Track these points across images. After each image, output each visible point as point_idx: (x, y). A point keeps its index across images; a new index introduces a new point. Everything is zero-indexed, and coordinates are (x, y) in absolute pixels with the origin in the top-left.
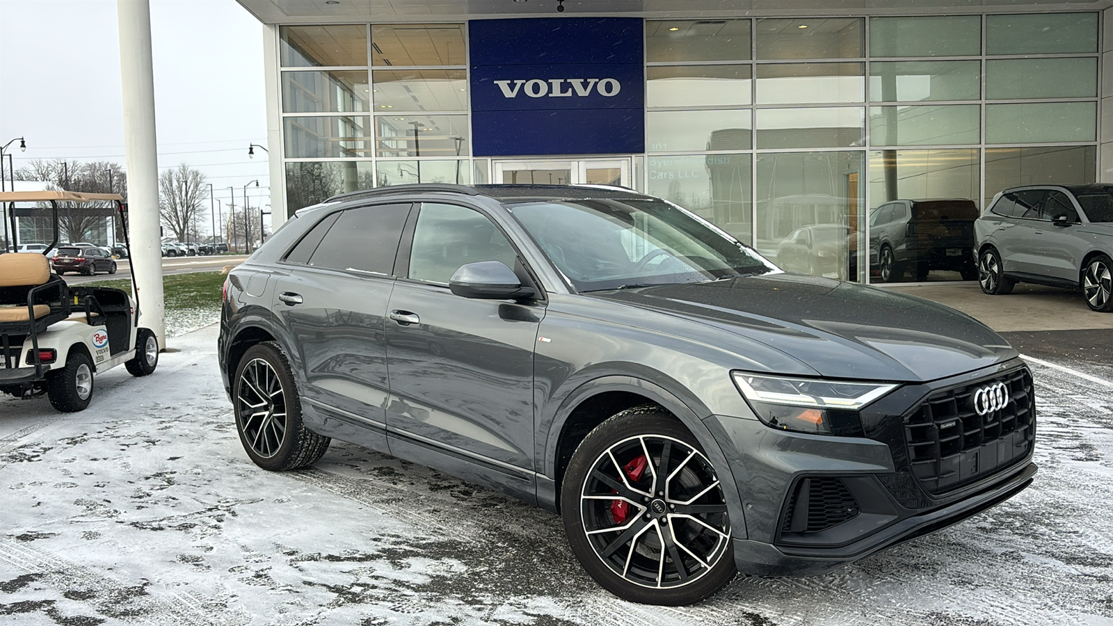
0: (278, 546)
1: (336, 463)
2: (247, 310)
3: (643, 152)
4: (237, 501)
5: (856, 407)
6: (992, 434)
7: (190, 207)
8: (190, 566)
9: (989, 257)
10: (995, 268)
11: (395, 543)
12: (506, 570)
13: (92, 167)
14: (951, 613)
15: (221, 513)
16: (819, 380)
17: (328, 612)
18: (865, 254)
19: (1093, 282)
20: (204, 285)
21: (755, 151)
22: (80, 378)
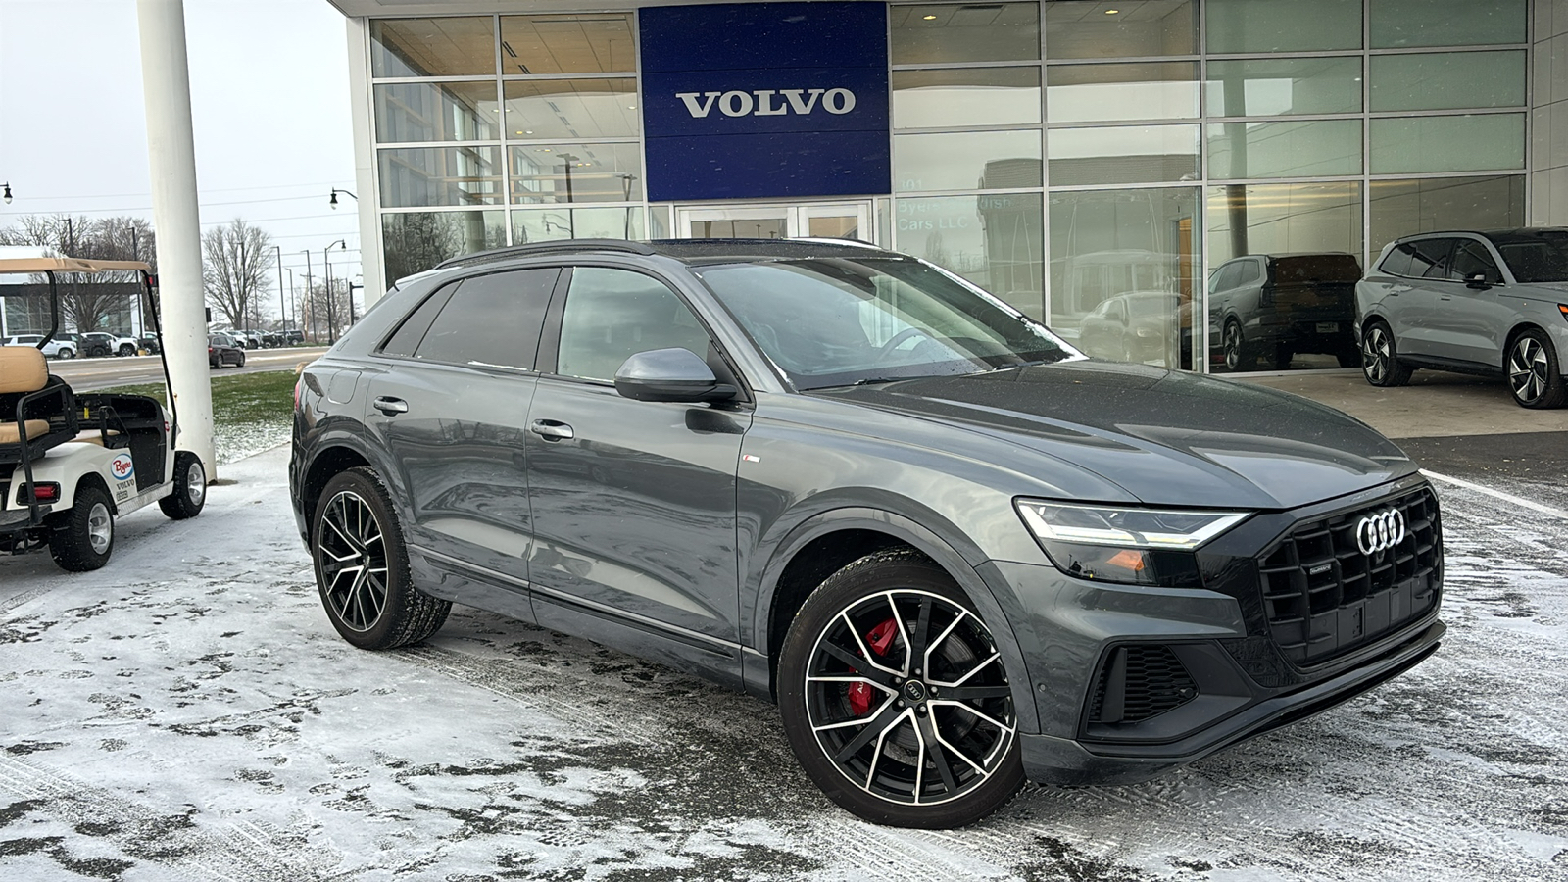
0: (379, 755)
1: (460, 637)
2: (330, 423)
3: (890, 192)
4: (320, 693)
5: (1190, 546)
6: (1384, 581)
7: (249, 280)
8: (255, 785)
9: (1377, 333)
10: (1386, 350)
11: (545, 748)
12: (702, 783)
13: (108, 224)
15: (297, 711)
16: (1139, 509)
17: (450, 847)
18: (1203, 332)
19: (1523, 366)
20: (269, 390)
21: (1046, 189)
22: (95, 522)
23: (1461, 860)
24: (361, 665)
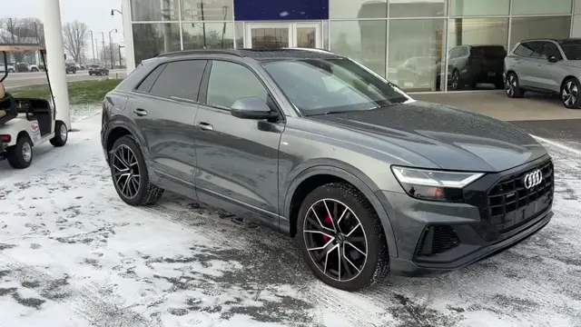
0: (139, 253)
1: (167, 201)
3: (328, 18)
4: (115, 224)
5: (460, 187)
7: (80, 43)
8: (90, 266)
9: (512, 77)
10: (515, 84)
11: (203, 251)
12: (265, 268)
13: (26, 21)
14: (508, 296)
15: (106, 232)
16: (440, 171)
17: (169, 295)
18: (445, 74)
19: (568, 92)
21: (388, 18)
22: (25, 150)
23: (561, 309)
24: (130, 213)
